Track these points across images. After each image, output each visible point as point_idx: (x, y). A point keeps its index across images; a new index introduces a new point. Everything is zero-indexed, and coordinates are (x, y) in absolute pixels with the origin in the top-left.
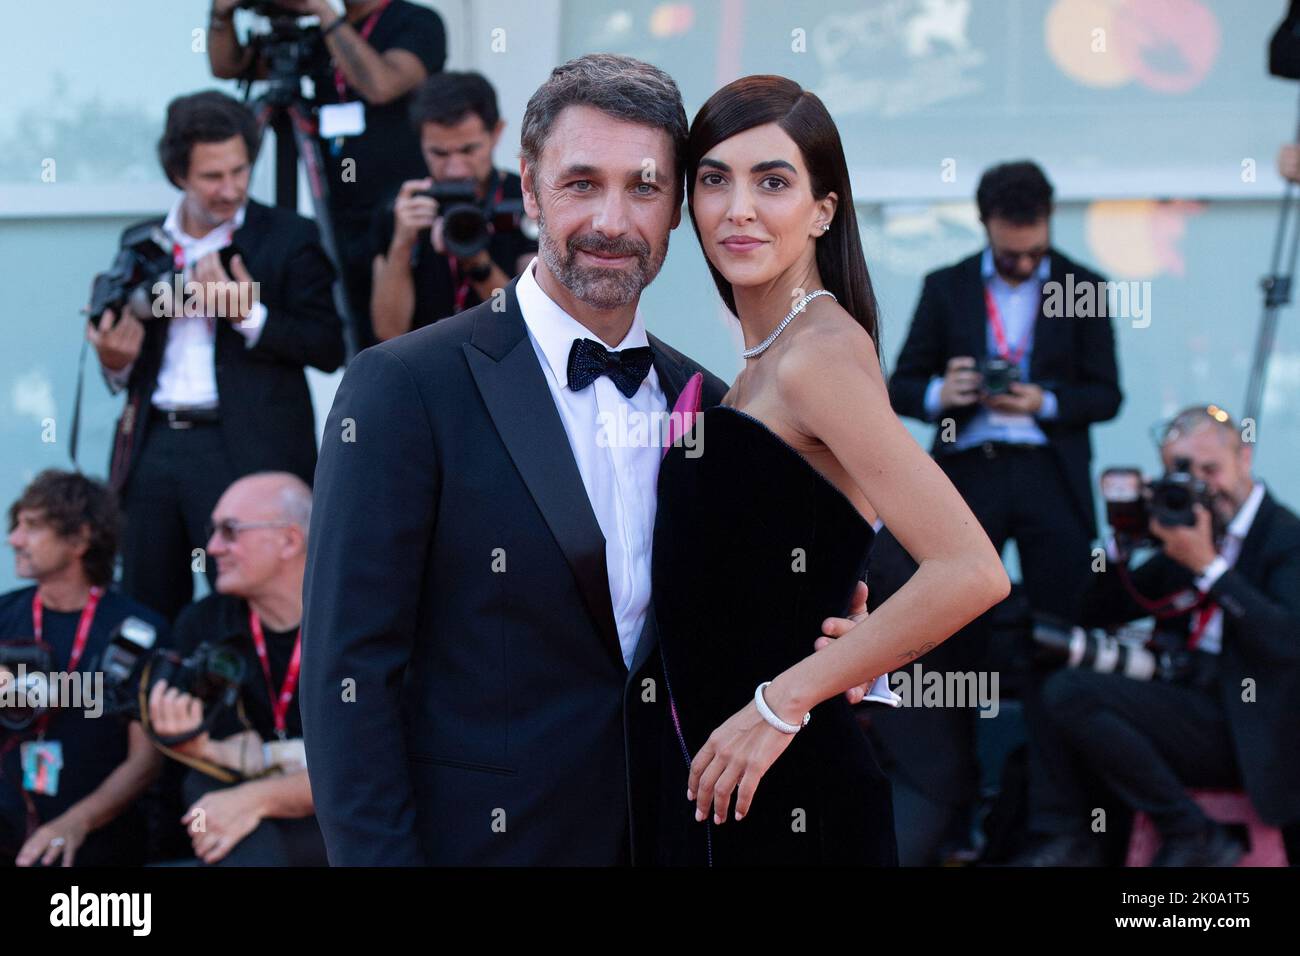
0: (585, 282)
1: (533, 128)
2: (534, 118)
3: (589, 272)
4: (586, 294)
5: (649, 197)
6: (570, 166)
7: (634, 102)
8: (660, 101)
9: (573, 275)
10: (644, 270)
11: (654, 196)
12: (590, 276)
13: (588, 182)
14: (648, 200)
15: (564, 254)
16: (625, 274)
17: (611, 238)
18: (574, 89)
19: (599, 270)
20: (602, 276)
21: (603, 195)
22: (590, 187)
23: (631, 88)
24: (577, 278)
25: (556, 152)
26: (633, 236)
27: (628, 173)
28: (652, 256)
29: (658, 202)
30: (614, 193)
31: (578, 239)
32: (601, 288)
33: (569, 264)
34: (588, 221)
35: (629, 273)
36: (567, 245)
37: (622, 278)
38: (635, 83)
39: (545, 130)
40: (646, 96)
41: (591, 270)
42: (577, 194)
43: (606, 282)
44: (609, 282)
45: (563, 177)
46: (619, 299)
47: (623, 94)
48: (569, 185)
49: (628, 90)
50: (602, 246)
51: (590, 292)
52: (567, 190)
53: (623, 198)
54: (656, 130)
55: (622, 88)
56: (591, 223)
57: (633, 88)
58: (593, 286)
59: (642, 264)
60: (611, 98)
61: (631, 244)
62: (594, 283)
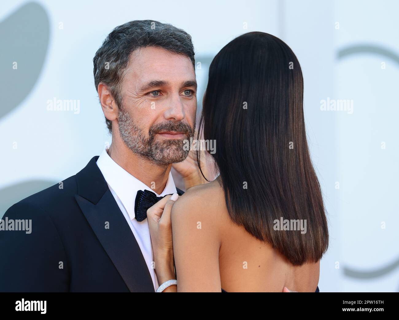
0: (162, 150)
3: (164, 143)
4: (164, 156)
5: (190, 98)
9: (153, 148)
11: (192, 97)
12: (165, 145)
13: (159, 91)
19: (170, 141)
20: (170, 145)
21: (168, 98)
22: (159, 94)
24: (156, 148)
26: (185, 121)
29: (193, 101)
30: (175, 95)
33: (150, 142)
34: (161, 114)
41: (164, 142)
42: (152, 99)
43: (174, 147)
45: (143, 89)
48: (147, 94)
50: (172, 128)
51: (166, 155)
52: (146, 97)
56: (164, 115)
58: (168, 151)
61: (184, 125)
62: (167, 149)
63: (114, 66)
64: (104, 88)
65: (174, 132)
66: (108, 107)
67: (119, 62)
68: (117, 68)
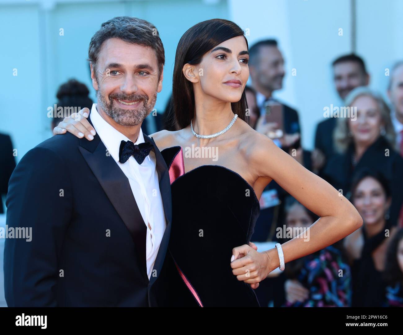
0: (118, 115)
1: (93, 50)
2: (93, 46)
4: (119, 121)
5: (145, 77)
6: (109, 64)
7: (136, 35)
8: (147, 34)
9: (113, 112)
10: (146, 108)
11: (147, 76)
12: (120, 113)
13: (117, 71)
14: (145, 78)
15: (108, 102)
16: (138, 112)
17: (129, 95)
18: (109, 32)
19: (124, 110)
20: (126, 113)
21: (125, 76)
22: (118, 73)
23: (134, 30)
24: (115, 113)
25: (103, 59)
26: (139, 93)
27: (135, 66)
28: (149, 101)
29: (150, 79)
30: (129, 75)
31: (114, 94)
32: (125, 118)
33: (110, 107)
35: (139, 111)
36: (109, 98)
37: (136, 113)
38: (136, 27)
39: (98, 50)
40: (141, 33)
41: (120, 110)
42: (113, 76)
43: (128, 115)
44: (130, 115)
46: (135, 123)
47: (130, 32)
49: (133, 31)
50: (125, 98)
51: (120, 120)
53: (133, 77)
54: (146, 47)
55: (129, 30)
56: (119, 88)
57: (135, 29)
58: (122, 117)
59: (145, 105)
60: (126, 34)
61: (139, 96)
62: (122, 116)
65: (127, 100)
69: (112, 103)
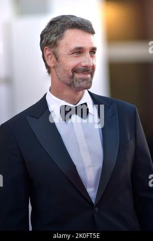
0: (79, 82)
6: (75, 47)
9: (75, 80)
12: (80, 80)
15: (71, 74)
19: (83, 78)
20: (84, 80)
22: (79, 53)
31: (76, 69)
33: (73, 77)
34: (80, 64)
36: (72, 71)
41: (80, 79)
42: (76, 56)
43: (86, 82)
45: (71, 51)
48: (73, 53)
51: (81, 85)
52: (73, 55)
59: (92, 76)
63: (55, 38)
64: (47, 50)
65: (86, 72)
66: (49, 60)
67: (58, 37)
68: (56, 40)
69: (73, 75)
